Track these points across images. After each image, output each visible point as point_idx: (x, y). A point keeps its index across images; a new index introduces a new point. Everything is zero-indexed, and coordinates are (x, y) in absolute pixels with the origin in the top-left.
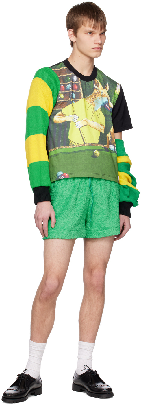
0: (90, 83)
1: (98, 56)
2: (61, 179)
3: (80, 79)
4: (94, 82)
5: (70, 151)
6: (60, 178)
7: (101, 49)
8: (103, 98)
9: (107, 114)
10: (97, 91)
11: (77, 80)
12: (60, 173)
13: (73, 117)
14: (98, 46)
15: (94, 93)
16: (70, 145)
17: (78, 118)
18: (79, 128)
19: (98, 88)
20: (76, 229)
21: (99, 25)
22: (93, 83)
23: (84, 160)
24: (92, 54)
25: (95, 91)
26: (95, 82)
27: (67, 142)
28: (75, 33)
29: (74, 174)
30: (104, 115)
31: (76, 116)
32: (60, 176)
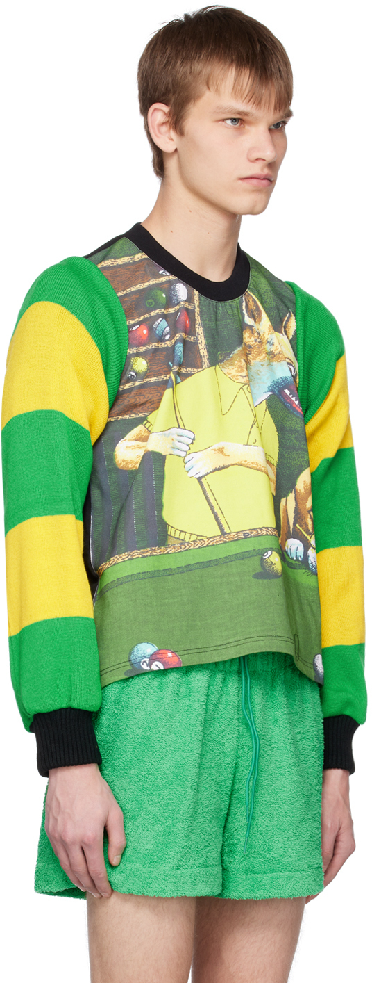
0: (231, 306)
1: (258, 208)
2: (151, 672)
3: (197, 293)
4: (244, 304)
5: (174, 567)
6: (145, 667)
7: (271, 181)
8: (275, 363)
9: (288, 424)
10: (253, 339)
11: (190, 299)
12: (147, 649)
13: (175, 437)
14: (262, 170)
15: (245, 345)
16: (170, 541)
17: (194, 439)
18: (199, 479)
19: (256, 327)
20: (201, 861)
21: (270, 93)
22: (241, 306)
23: (226, 596)
24: (239, 201)
25: (247, 338)
26: (246, 303)
27: (158, 534)
28: (176, 121)
29: (197, 651)
30: (276, 425)
31: (186, 433)
32: (147, 660)
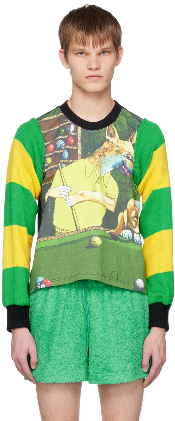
0: (98, 132)
2: (41, 289)
3: (80, 128)
6: (38, 286)
8: (118, 155)
9: (123, 181)
10: (109, 145)
13: (62, 190)
15: (104, 148)
17: (71, 190)
19: (112, 140)
25: (106, 145)
26: (108, 130)
27: (51, 231)
29: (60, 279)
30: (117, 182)
